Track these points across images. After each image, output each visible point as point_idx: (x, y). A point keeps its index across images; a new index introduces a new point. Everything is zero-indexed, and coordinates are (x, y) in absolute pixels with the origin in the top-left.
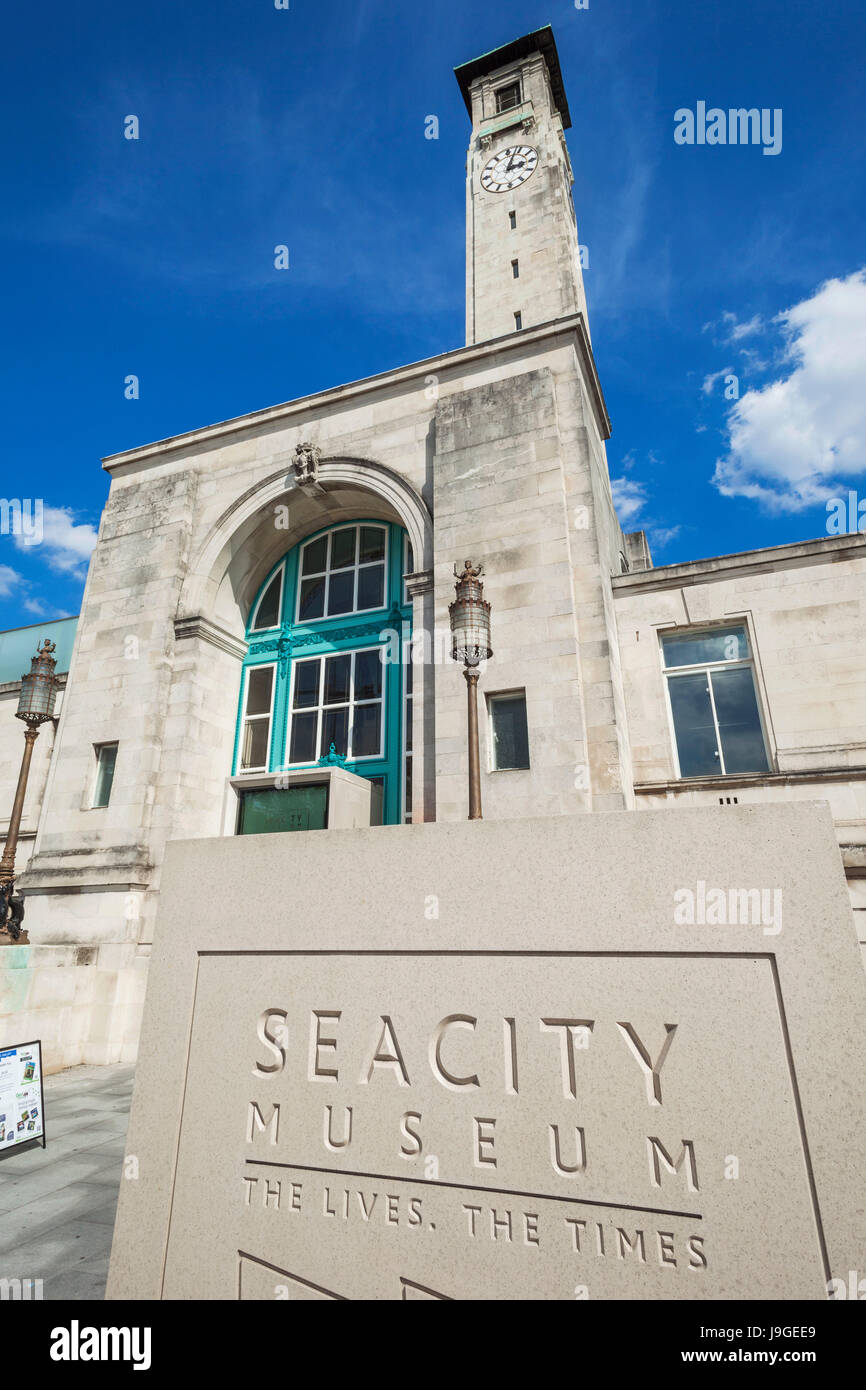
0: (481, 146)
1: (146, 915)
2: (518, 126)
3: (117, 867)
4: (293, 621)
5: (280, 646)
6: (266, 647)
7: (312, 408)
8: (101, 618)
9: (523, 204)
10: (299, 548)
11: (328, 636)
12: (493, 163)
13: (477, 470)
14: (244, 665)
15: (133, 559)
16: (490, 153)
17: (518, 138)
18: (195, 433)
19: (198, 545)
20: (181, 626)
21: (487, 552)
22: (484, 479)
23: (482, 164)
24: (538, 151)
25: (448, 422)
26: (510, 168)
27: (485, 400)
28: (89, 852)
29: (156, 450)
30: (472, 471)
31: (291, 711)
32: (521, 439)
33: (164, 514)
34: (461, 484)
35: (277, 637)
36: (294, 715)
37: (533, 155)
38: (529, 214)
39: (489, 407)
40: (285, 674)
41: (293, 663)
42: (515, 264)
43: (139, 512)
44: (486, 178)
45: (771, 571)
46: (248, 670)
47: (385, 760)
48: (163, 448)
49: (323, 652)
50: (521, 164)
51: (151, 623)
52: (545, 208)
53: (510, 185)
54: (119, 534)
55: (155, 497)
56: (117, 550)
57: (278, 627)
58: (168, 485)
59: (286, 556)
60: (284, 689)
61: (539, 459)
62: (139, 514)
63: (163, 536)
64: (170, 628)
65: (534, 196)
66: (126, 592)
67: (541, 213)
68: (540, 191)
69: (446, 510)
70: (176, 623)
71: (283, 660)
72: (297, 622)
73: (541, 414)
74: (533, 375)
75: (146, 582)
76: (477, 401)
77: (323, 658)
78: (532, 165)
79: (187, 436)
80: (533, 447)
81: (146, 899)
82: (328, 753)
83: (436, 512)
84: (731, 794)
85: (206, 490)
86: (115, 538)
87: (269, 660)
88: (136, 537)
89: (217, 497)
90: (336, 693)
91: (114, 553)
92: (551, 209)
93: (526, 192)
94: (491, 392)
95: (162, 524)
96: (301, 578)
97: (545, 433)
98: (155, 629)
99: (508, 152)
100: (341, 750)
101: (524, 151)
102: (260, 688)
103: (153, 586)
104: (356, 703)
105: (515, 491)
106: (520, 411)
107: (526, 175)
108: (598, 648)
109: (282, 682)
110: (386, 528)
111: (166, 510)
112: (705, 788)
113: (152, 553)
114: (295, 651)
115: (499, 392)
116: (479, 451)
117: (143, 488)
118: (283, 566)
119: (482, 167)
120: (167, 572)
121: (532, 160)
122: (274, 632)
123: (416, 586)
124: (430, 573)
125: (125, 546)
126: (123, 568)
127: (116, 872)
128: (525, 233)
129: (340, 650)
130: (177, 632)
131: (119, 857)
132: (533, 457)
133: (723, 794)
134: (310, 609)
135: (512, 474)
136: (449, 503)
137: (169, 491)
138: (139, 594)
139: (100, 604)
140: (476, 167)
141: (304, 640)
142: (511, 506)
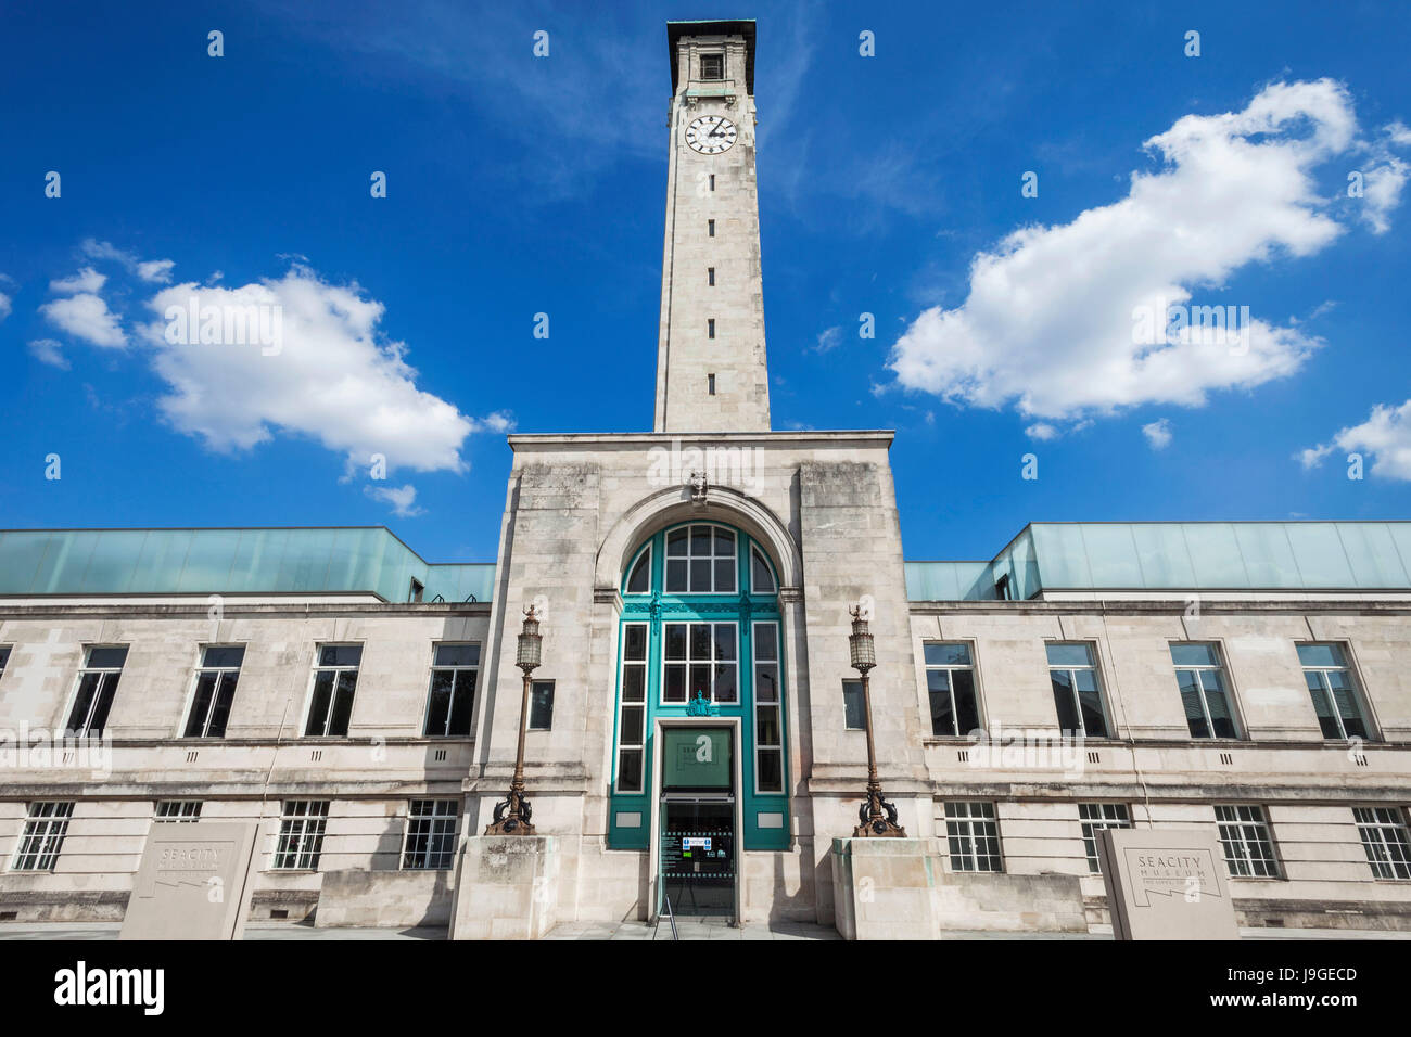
0: (686, 102)
1: (588, 814)
2: (722, 99)
3: (569, 778)
4: (662, 589)
5: (652, 608)
6: (639, 607)
7: (699, 441)
8: (527, 576)
9: (722, 171)
10: (663, 535)
11: (693, 607)
12: (697, 124)
13: (831, 525)
14: (621, 620)
15: (552, 531)
16: (695, 114)
17: (721, 109)
18: (598, 436)
19: (609, 528)
20: (600, 594)
21: (840, 584)
22: (837, 533)
23: (688, 120)
24: (738, 128)
25: (810, 484)
26: (713, 134)
27: (835, 475)
28: (539, 765)
29: (561, 439)
30: (828, 525)
31: (664, 662)
32: (861, 510)
33: (579, 500)
34: (821, 533)
35: (649, 601)
36: (666, 665)
37: (732, 130)
38: (727, 183)
39: (837, 481)
40: (657, 631)
41: (664, 624)
42: (712, 223)
43: (553, 492)
44: (690, 135)
45: (987, 614)
46: (624, 624)
47: (741, 707)
48: (569, 440)
49: (690, 620)
50: (722, 135)
51: (576, 589)
52: (741, 182)
53: (711, 150)
54: (535, 507)
55: (567, 483)
56: (536, 521)
57: (649, 593)
58: (582, 473)
59: (653, 537)
60: (656, 644)
61: (873, 528)
62: (553, 493)
63: (580, 518)
64: (591, 595)
65: (732, 168)
66: (550, 559)
67: (736, 185)
68: (736, 165)
69: (812, 549)
70: (595, 590)
71: (655, 620)
72: (665, 593)
73: (873, 496)
74: (866, 467)
75: (568, 553)
76: (829, 475)
77: (688, 624)
78: (732, 139)
79: (591, 436)
80: (868, 518)
81: (587, 802)
82: (697, 697)
83: (805, 548)
84: (964, 749)
85: (610, 484)
86: (532, 509)
87: (642, 619)
88: (554, 513)
89: (621, 495)
90: (700, 651)
91: (533, 522)
92: (745, 184)
93: (725, 161)
94: (838, 470)
95: (576, 508)
96: (666, 558)
97: (876, 510)
98: (580, 595)
99: (711, 119)
100: (707, 696)
101: (726, 123)
102: (635, 641)
103: (573, 559)
104: (717, 662)
105: (857, 547)
106: (859, 490)
107: (726, 146)
108: (908, 658)
109: (655, 638)
110: (736, 532)
111: (580, 496)
112: (951, 744)
113: (571, 529)
114: (665, 615)
115: (844, 473)
116: (834, 511)
117: (556, 471)
118: (650, 544)
119: (686, 125)
120: (587, 550)
121: (732, 134)
122: (646, 597)
123: (789, 597)
124: (801, 589)
125: (544, 519)
126: (542, 538)
127: (569, 782)
128: (722, 199)
129: (705, 620)
130: (596, 597)
131: (568, 770)
132: (869, 526)
133: (961, 749)
134: (676, 584)
135: (855, 533)
136: (813, 543)
137: (581, 481)
138: (562, 562)
139: (524, 564)
140: (681, 121)
141: (673, 607)
142: (855, 556)
